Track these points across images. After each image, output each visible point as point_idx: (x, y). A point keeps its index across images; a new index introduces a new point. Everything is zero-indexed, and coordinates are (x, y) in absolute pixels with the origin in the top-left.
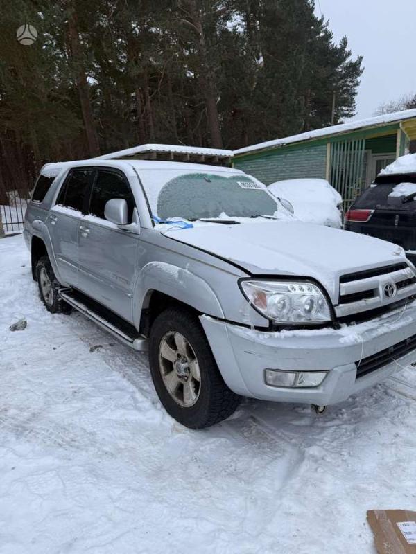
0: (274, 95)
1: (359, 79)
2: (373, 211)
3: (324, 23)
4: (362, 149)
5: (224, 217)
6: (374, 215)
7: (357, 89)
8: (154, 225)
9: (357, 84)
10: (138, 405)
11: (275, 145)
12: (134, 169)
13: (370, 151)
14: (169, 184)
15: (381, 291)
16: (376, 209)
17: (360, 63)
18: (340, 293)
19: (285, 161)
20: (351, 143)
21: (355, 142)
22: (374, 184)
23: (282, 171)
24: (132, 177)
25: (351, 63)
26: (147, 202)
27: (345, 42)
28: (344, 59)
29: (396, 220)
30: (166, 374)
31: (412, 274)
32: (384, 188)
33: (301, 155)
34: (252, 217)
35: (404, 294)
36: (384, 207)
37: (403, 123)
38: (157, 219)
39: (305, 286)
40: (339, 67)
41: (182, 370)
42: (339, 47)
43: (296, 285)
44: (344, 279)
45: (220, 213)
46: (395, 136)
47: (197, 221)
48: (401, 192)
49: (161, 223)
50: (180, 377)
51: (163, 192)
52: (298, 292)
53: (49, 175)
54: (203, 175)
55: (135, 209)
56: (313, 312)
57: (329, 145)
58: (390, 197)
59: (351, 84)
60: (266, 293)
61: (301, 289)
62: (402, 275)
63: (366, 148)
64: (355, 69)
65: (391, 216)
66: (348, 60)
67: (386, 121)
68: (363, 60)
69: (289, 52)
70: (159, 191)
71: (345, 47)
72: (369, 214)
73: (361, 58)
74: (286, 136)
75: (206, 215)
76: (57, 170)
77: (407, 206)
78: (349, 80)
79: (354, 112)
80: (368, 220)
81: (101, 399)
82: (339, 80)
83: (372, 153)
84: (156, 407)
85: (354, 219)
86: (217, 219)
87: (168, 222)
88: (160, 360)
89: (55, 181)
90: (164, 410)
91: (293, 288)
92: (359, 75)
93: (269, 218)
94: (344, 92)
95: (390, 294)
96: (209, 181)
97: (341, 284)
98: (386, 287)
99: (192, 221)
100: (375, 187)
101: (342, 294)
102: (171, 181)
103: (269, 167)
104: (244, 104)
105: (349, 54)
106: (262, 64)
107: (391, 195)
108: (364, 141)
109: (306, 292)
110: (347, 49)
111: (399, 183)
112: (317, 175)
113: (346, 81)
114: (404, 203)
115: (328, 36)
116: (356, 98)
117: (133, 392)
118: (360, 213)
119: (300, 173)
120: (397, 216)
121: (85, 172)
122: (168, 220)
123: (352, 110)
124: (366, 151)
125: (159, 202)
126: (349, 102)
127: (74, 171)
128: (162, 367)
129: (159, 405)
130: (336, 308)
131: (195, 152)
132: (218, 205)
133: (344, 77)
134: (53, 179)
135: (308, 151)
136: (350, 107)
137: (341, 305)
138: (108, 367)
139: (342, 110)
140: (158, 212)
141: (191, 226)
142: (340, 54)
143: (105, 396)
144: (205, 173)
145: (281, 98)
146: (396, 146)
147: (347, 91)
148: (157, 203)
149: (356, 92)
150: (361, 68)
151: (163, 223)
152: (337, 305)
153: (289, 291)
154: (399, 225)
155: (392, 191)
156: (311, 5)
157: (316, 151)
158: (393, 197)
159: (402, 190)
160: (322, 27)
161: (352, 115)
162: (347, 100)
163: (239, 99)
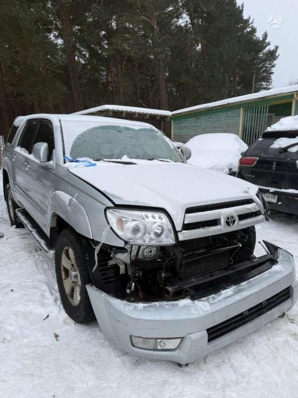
0: (206, 72)
1: (275, 62)
2: (258, 158)
3: (250, 22)
4: (266, 112)
5: (125, 159)
6: (259, 161)
7: (273, 70)
8: (65, 162)
9: (274, 66)
10: (44, 301)
11: (203, 108)
12: (60, 120)
13: (274, 114)
14: (85, 133)
15: (223, 221)
16: (260, 157)
17: (276, 51)
18: (184, 221)
19: (210, 120)
20: (258, 108)
21: (261, 108)
22: (261, 138)
23: (207, 128)
24: (56, 126)
25: (270, 51)
26: (63, 145)
27: (265, 36)
28: (264, 48)
29: (274, 166)
30: (65, 279)
31: (256, 208)
32: (268, 141)
33: (222, 116)
34: (149, 160)
35: (244, 225)
36: (266, 156)
37: (297, 94)
38: (68, 158)
39: (157, 215)
40: (261, 53)
41: (73, 277)
42: (261, 39)
43: (150, 214)
44: (189, 210)
45: (123, 155)
46: (291, 104)
47: (101, 161)
48: (280, 145)
49: (71, 162)
50: (73, 282)
51: (78, 138)
52: (151, 219)
53: (16, 126)
54: (117, 126)
55: (54, 150)
56: (163, 236)
57: (242, 109)
58: (271, 148)
59: (269, 66)
60: (124, 219)
61: (153, 217)
62: (246, 209)
63: (269, 112)
64: (272, 55)
65: (271, 163)
66: (267, 48)
67: (284, 92)
68: (278, 49)
69: (221, 41)
70: (76, 137)
71: (266, 39)
72: (254, 161)
73: (277, 48)
74: (210, 102)
75: (111, 157)
76: (21, 121)
77: (282, 156)
78: (268, 63)
79: (271, 86)
80: (254, 165)
81: (18, 294)
82: (261, 63)
83: (276, 115)
84: (56, 304)
85: (245, 164)
86: (119, 160)
87: (77, 161)
88: (62, 268)
89: (19, 129)
90: (62, 306)
91: (147, 217)
92: (275, 60)
93: (164, 161)
94: (264, 71)
95: (231, 225)
96: (120, 131)
97: (187, 215)
98: (228, 218)
99: (96, 161)
100: (262, 141)
101: (185, 223)
102: (88, 130)
103: (198, 124)
104: (184, 78)
105: (269, 44)
106: (200, 50)
107: (272, 146)
108: (268, 107)
109: (157, 220)
110: (267, 41)
111: (279, 138)
112: (233, 131)
113: (265, 64)
114: (280, 153)
115: (254, 31)
116: (273, 76)
117: (45, 291)
118: (249, 160)
119: (220, 129)
120: (275, 163)
121: (34, 123)
122: (77, 159)
123: (270, 85)
124: (270, 114)
125: (73, 145)
126: (267, 79)
127: (29, 122)
128: (63, 274)
129: (59, 302)
130: (179, 234)
131: (141, 112)
132: (123, 150)
133: (264, 61)
134: (18, 127)
135: (227, 113)
136: (269, 82)
137: (184, 231)
138: (36, 269)
139: (262, 85)
140: (71, 153)
141: (94, 165)
142: (262, 44)
143: (22, 292)
144: (118, 125)
145: (211, 74)
146: (291, 111)
147: (266, 71)
148: (71, 146)
149: (273, 71)
150: (277, 55)
151: (73, 161)
152: (181, 231)
153: (144, 219)
154: (276, 169)
155: (273, 144)
156: (241, 8)
157: (232, 113)
158: (273, 149)
159: (280, 143)
160: (249, 25)
161: (269, 89)
162: (266, 77)
163: (181, 75)
